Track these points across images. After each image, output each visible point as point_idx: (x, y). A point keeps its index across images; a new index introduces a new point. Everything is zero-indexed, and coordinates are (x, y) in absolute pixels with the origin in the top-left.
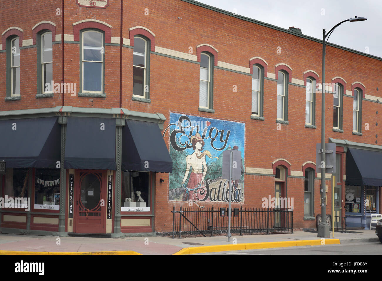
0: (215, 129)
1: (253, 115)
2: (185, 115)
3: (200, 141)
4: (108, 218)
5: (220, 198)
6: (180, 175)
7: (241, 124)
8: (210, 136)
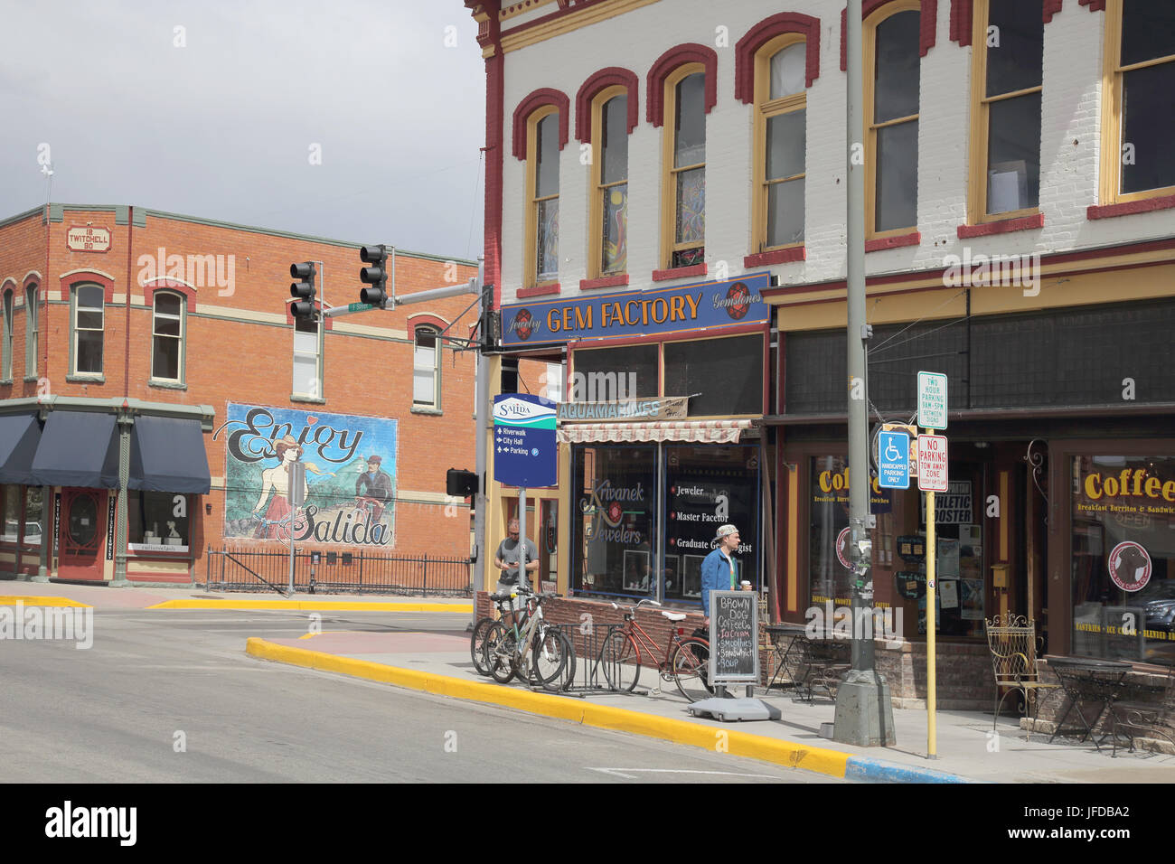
0: (328, 429)
1: (416, 406)
2: (261, 407)
3: (295, 447)
4: (108, 558)
5: (339, 537)
6: (249, 498)
7: (386, 423)
8: (317, 440)
